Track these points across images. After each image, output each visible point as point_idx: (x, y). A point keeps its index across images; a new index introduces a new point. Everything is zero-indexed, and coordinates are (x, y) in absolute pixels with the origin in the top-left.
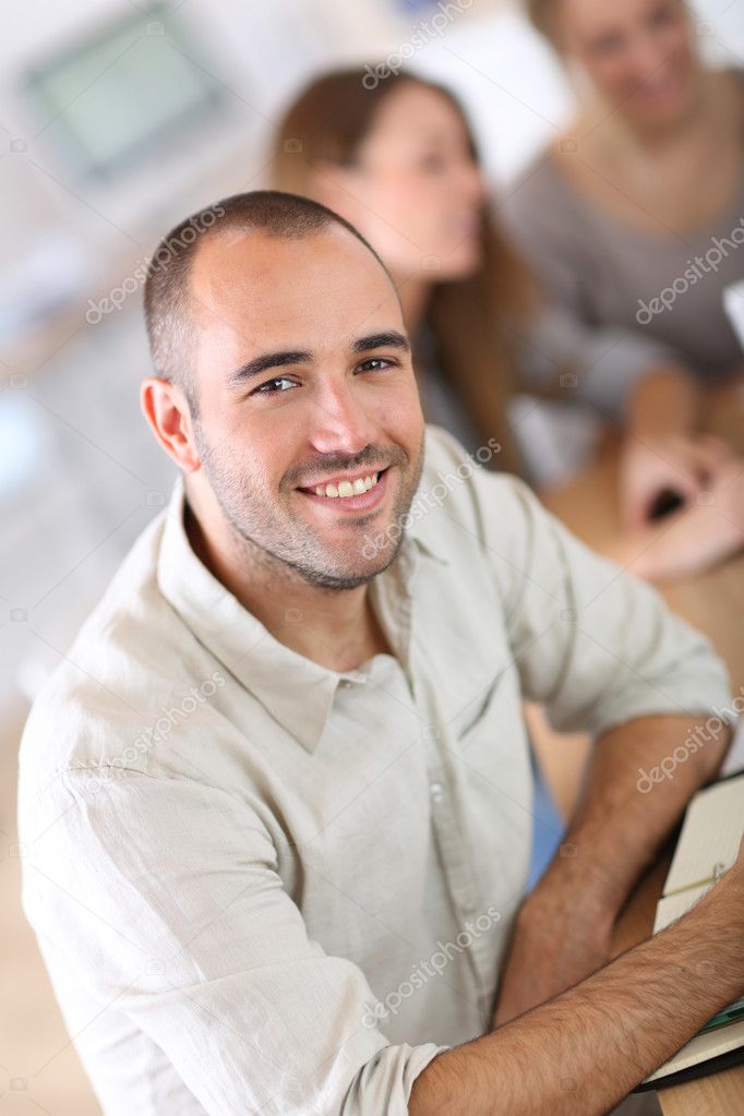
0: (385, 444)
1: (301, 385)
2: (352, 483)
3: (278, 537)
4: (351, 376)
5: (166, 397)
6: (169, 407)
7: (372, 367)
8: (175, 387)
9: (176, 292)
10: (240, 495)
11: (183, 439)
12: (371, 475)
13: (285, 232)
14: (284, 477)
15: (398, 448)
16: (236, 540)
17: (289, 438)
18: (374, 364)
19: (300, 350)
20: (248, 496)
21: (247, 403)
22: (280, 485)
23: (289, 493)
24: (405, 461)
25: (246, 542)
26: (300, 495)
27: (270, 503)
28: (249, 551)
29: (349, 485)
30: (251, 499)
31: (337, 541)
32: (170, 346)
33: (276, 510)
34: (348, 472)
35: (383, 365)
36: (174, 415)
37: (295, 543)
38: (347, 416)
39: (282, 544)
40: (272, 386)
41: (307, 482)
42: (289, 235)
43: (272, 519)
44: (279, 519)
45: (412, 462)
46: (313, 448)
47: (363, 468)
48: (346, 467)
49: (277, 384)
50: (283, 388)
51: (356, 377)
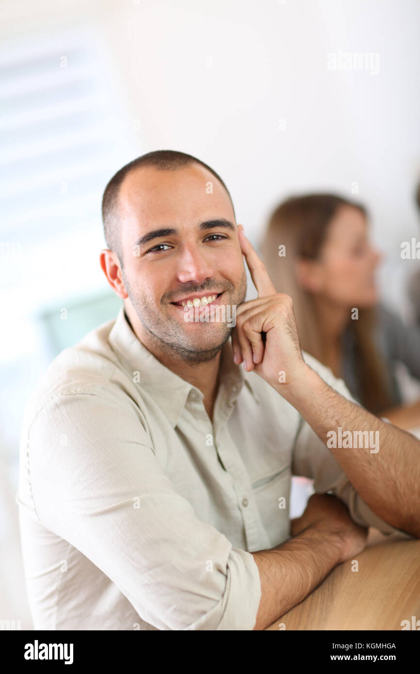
0: (219, 279)
1: (173, 247)
2: (200, 299)
3: (163, 330)
4: (200, 243)
5: (111, 260)
6: (112, 264)
7: (213, 239)
8: (114, 252)
9: (113, 201)
10: (143, 307)
11: (119, 282)
12: (211, 295)
13: (166, 168)
14: (164, 296)
15: (227, 281)
16: (146, 333)
17: (166, 277)
18: (215, 237)
19: (170, 228)
20: (146, 307)
21: (145, 257)
22: (162, 301)
23: (166, 305)
24: (232, 288)
25: (151, 334)
26: (173, 306)
27: (156, 310)
28: (153, 339)
29: (199, 300)
30: (147, 309)
31: (192, 330)
32: (110, 231)
33: (160, 314)
34: (197, 293)
35: (220, 238)
36: (115, 268)
37: (172, 332)
38: (196, 262)
39: (165, 333)
40: (158, 248)
41: (177, 299)
42: (168, 169)
43: (159, 319)
44: (162, 319)
45: (236, 288)
46: (178, 280)
47: (206, 291)
48: (196, 291)
49: (161, 247)
50: (165, 249)
51: (203, 244)
